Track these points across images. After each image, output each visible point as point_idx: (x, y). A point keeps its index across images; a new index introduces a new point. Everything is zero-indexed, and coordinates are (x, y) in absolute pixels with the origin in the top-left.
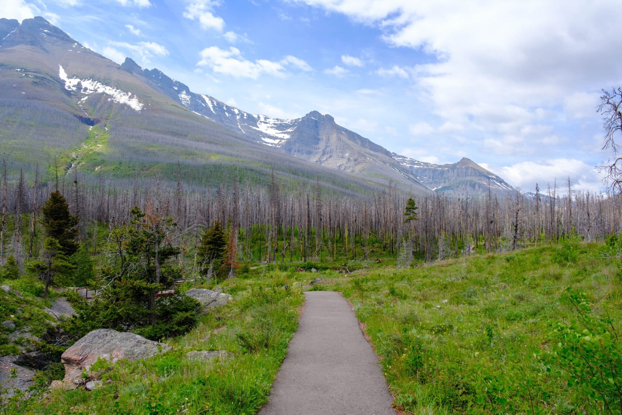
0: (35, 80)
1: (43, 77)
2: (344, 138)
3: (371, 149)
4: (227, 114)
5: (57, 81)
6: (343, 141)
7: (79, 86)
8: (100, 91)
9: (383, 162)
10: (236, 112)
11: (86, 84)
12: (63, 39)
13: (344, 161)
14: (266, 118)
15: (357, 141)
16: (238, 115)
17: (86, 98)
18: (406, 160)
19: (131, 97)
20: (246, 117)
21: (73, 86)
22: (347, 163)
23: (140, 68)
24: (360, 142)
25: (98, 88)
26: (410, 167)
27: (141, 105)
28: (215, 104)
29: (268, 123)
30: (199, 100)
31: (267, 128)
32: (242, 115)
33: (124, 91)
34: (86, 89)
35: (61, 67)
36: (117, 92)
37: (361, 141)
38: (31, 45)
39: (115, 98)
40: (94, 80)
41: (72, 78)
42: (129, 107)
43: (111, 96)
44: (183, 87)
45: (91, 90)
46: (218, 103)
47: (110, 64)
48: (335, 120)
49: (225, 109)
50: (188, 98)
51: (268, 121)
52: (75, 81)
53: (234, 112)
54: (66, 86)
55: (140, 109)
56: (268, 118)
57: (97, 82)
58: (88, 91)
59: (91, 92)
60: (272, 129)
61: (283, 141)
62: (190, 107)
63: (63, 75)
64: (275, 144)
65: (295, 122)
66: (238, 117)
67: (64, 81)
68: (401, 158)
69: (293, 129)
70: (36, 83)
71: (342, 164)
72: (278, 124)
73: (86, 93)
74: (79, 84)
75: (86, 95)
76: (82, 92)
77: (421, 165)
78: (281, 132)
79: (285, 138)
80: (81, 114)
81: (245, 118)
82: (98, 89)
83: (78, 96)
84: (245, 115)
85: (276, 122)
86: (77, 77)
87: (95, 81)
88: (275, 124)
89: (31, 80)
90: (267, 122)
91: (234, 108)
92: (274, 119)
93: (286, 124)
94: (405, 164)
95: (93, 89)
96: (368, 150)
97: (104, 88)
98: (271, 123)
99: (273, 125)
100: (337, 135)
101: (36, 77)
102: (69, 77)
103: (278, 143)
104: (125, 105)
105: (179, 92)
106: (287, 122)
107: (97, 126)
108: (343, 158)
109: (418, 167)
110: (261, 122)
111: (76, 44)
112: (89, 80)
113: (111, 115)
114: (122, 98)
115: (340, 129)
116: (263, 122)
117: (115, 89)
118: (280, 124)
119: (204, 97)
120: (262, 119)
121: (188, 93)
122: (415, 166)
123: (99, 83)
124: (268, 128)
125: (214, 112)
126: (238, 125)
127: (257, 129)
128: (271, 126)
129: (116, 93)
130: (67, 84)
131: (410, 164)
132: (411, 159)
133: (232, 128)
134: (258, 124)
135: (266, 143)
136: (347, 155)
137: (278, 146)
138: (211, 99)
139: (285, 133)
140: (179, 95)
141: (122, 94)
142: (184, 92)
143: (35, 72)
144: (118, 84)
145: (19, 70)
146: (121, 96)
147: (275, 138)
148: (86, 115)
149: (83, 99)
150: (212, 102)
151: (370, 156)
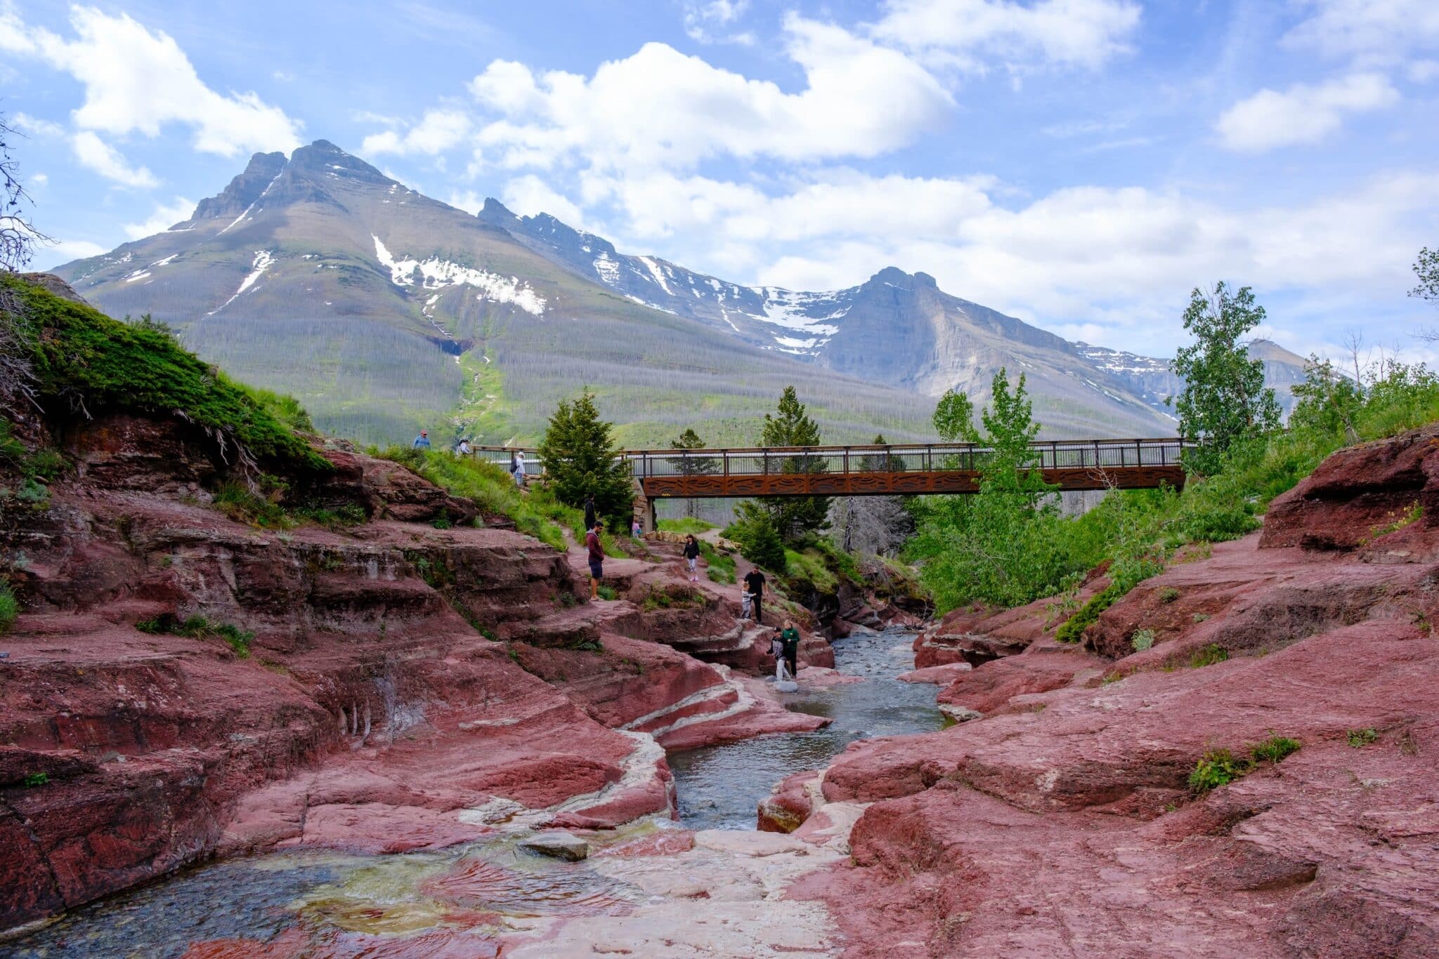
0: (343, 275)
1: (354, 267)
2: (965, 323)
3: (1027, 342)
4: (695, 292)
5: (377, 270)
6: (960, 330)
7: (417, 275)
8: (458, 281)
9: (1059, 369)
10: (717, 286)
11: (430, 269)
12: (368, 180)
13: (967, 375)
14: (781, 293)
15: (993, 325)
16: (721, 292)
17: (435, 298)
18: (1111, 357)
19: (519, 288)
20: (739, 294)
21: (407, 277)
22: (974, 378)
23: (514, 215)
24: (999, 329)
25: (454, 275)
26: (1124, 373)
27: (541, 301)
28: (670, 273)
29: (786, 303)
30: (637, 268)
31: (785, 316)
32: (730, 292)
33: (503, 276)
34: (431, 280)
35: (376, 239)
36: (492, 280)
37: (1003, 325)
38: (316, 201)
39: (489, 292)
40: (442, 260)
41: (401, 260)
42: (519, 308)
43: (481, 290)
44: (601, 246)
45: (442, 281)
46: (677, 271)
47: (463, 220)
48: (938, 284)
49: (692, 282)
50: (613, 267)
51: (786, 298)
52: (408, 266)
53: (711, 286)
54: (394, 277)
55: (541, 312)
56: (786, 293)
57: (448, 262)
58: (436, 283)
59: (442, 285)
60: (798, 317)
61: (824, 341)
62: (620, 286)
63: (384, 256)
64: (806, 349)
65: (848, 295)
66: (721, 298)
67: (389, 269)
68: (1100, 354)
69: (843, 312)
70: (345, 280)
71: (961, 381)
72: (808, 304)
73: (434, 288)
74: (417, 270)
75: (435, 292)
76: (425, 287)
77: (1149, 366)
78: (817, 320)
79: (828, 333)
80: (436, 335)
81: (736, 297)
82: (454, 278)
83: (419, 297)
84: (736, 290)
85: (805, 301)
86: (411, 257)
87: (445, 261)
88: (801, 304)
89: (336, 275)
90: (785, 300)
91: (709, 278)
92: (798, 294)
93: (828, 301)
94: (1109, 366)
95: (445, 279)
96: (1021, 346)
97: (465, 275)
98: (793, 303)
99: (798, 308)
100: (946, 317)
101: (342, 268)
102: (396, 260)
103: (813, 347)
104: (510, 305)
105: (594, 256)
106: (829, 298)
107: (467, 354)
108: (963, 367)
109: (1143, 370)
110: (771, 302)
111: (395, 186)
112: (433, 260)
113: (490, 329)
114: (502, 291)
115: (951, 304)
116: (776, 302)
117: (486, 274)
118: (814, 303)
119: (645, 261)
120: (773, 296)
121: (613, 256)
122: (1136, 370)
123: (453, 265)
124: (788, 314)
125: (669, 291)
126: (722, 316)
127: (764, 319)
128: (793, 309)
129: (489, 283)
130: (395, 273)
131: (1123, 364)
132: (1125, 353)
133: (710, 323)
134: (765, 309)
135: (787, 348)
136: (973, 360)
137: (813, 354)
138: (660, 263)
139: (826, 323)
140: (595, 264)
141: (501, 282)
142: (605, 256)
143: (337, 258)
144: (489, 261)
145: (308, 256)
146: (500, 287)
147: (804, 336)
148: (445, 335)
149: (429, 302)
150: (664, 271)
151: (1026, 359)
